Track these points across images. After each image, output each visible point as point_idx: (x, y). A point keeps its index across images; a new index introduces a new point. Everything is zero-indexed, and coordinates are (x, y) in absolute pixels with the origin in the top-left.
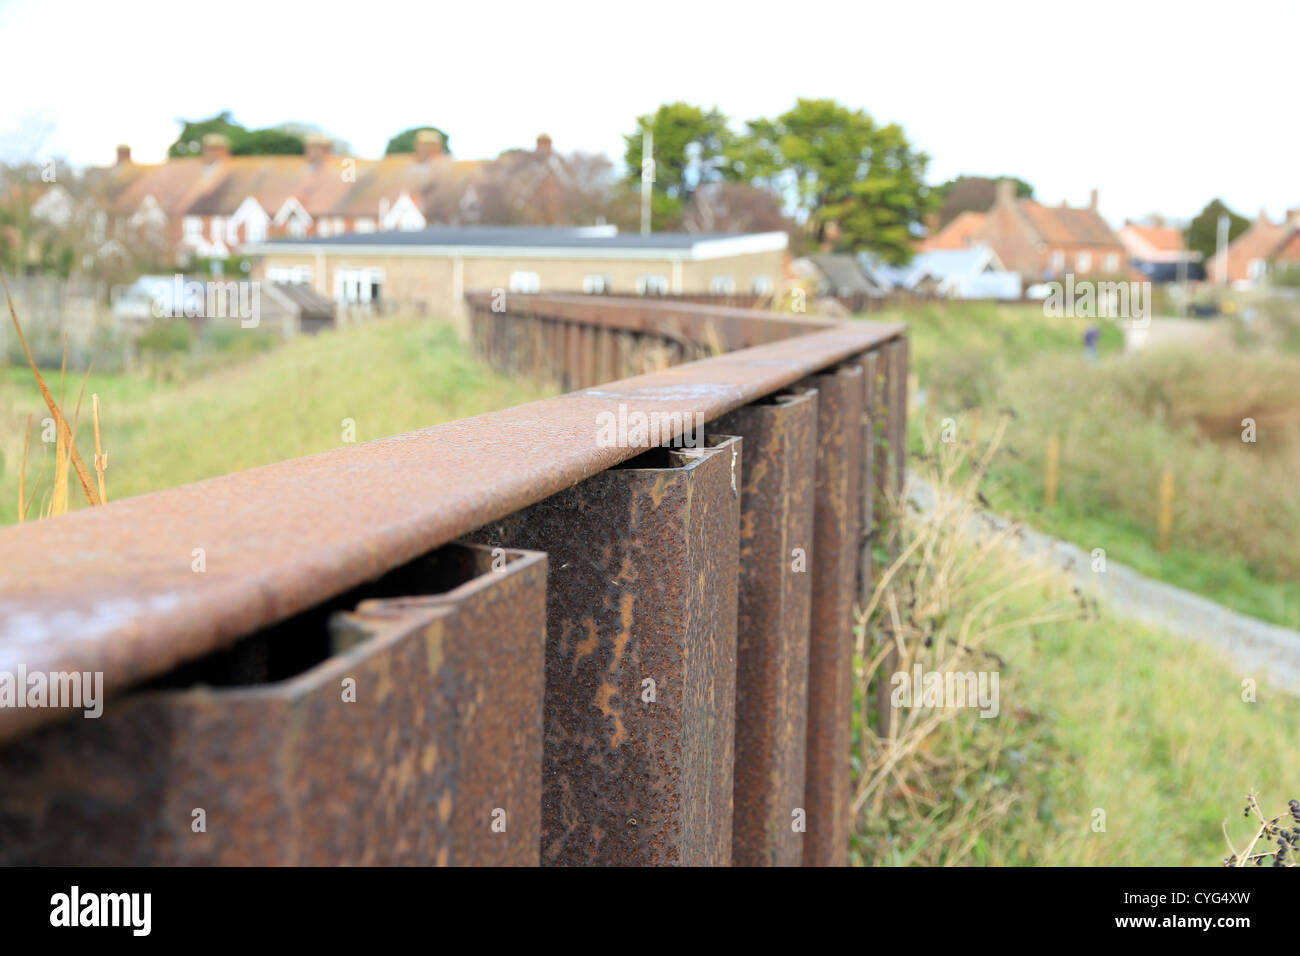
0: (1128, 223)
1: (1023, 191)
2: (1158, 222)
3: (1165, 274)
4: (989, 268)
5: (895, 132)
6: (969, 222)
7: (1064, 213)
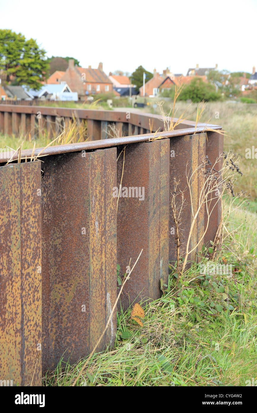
0: (111, 74)
1: (76, 63)
2: (121, 74)
3: (125, 93)
4: (67, 90)
5: (33, 42)
6: (58, 74)
7: (90, 71)
